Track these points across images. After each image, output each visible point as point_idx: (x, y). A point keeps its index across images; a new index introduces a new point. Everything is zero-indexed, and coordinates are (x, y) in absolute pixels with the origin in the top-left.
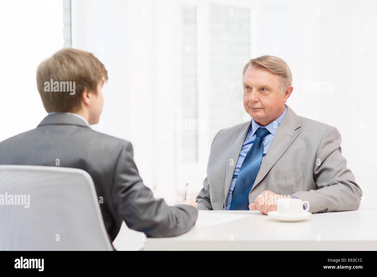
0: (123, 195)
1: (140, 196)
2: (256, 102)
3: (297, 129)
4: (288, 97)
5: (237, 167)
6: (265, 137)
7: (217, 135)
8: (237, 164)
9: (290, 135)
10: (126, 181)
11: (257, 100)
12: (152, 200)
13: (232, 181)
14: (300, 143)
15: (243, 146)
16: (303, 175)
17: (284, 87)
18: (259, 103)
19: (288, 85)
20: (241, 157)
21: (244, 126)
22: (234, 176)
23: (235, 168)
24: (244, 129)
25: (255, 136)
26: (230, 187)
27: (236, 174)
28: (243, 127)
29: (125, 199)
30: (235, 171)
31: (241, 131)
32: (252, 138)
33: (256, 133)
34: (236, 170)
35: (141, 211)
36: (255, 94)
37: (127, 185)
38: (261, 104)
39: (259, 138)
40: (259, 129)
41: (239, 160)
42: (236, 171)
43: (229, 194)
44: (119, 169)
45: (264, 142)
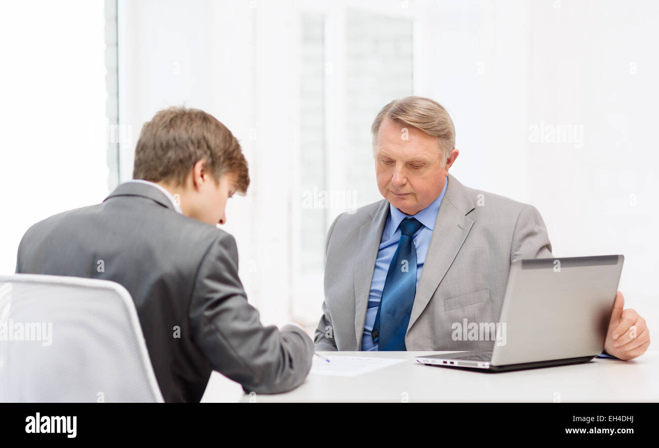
0: (208, 313)
1: (236, 318)
2: (404, 185)
3: (468, 213)
4: (450, 167)
5: (372, 288)
6: (416, 234)
7: (334, 227)
8: (372, 283)
9: (458, 225)
10: (215, 291)
11: (405, 181)
12: (256, 325)
13: (367, 312)
14: (477, 241)
15: (379, 250)
16: (490, 297)
17: (447, 154)
18: (408, 186)
19: (451, 149)
20: (377, 271)
21: (377, 209)
22: (370, 305)
23: (371, 291)
24: (378, 217)
25: (400, 233)
26: (366, 323)
27: (372, 300)
28: (375, 212)
29: (211, 319)
30: (370, 295)
31: (372, 219)
32: (394, 235)
33: (400, 227)
34: (372, 294)
35: (235, 342)
36: (401, 173)
37: (217, 296)
38: (410, 186)
39: (406, 237)
40: (405, 221)
41: (375, 275)
42: (373, 296)
43: (364, 335)
44: (205, 271)
45: (416, 241)
